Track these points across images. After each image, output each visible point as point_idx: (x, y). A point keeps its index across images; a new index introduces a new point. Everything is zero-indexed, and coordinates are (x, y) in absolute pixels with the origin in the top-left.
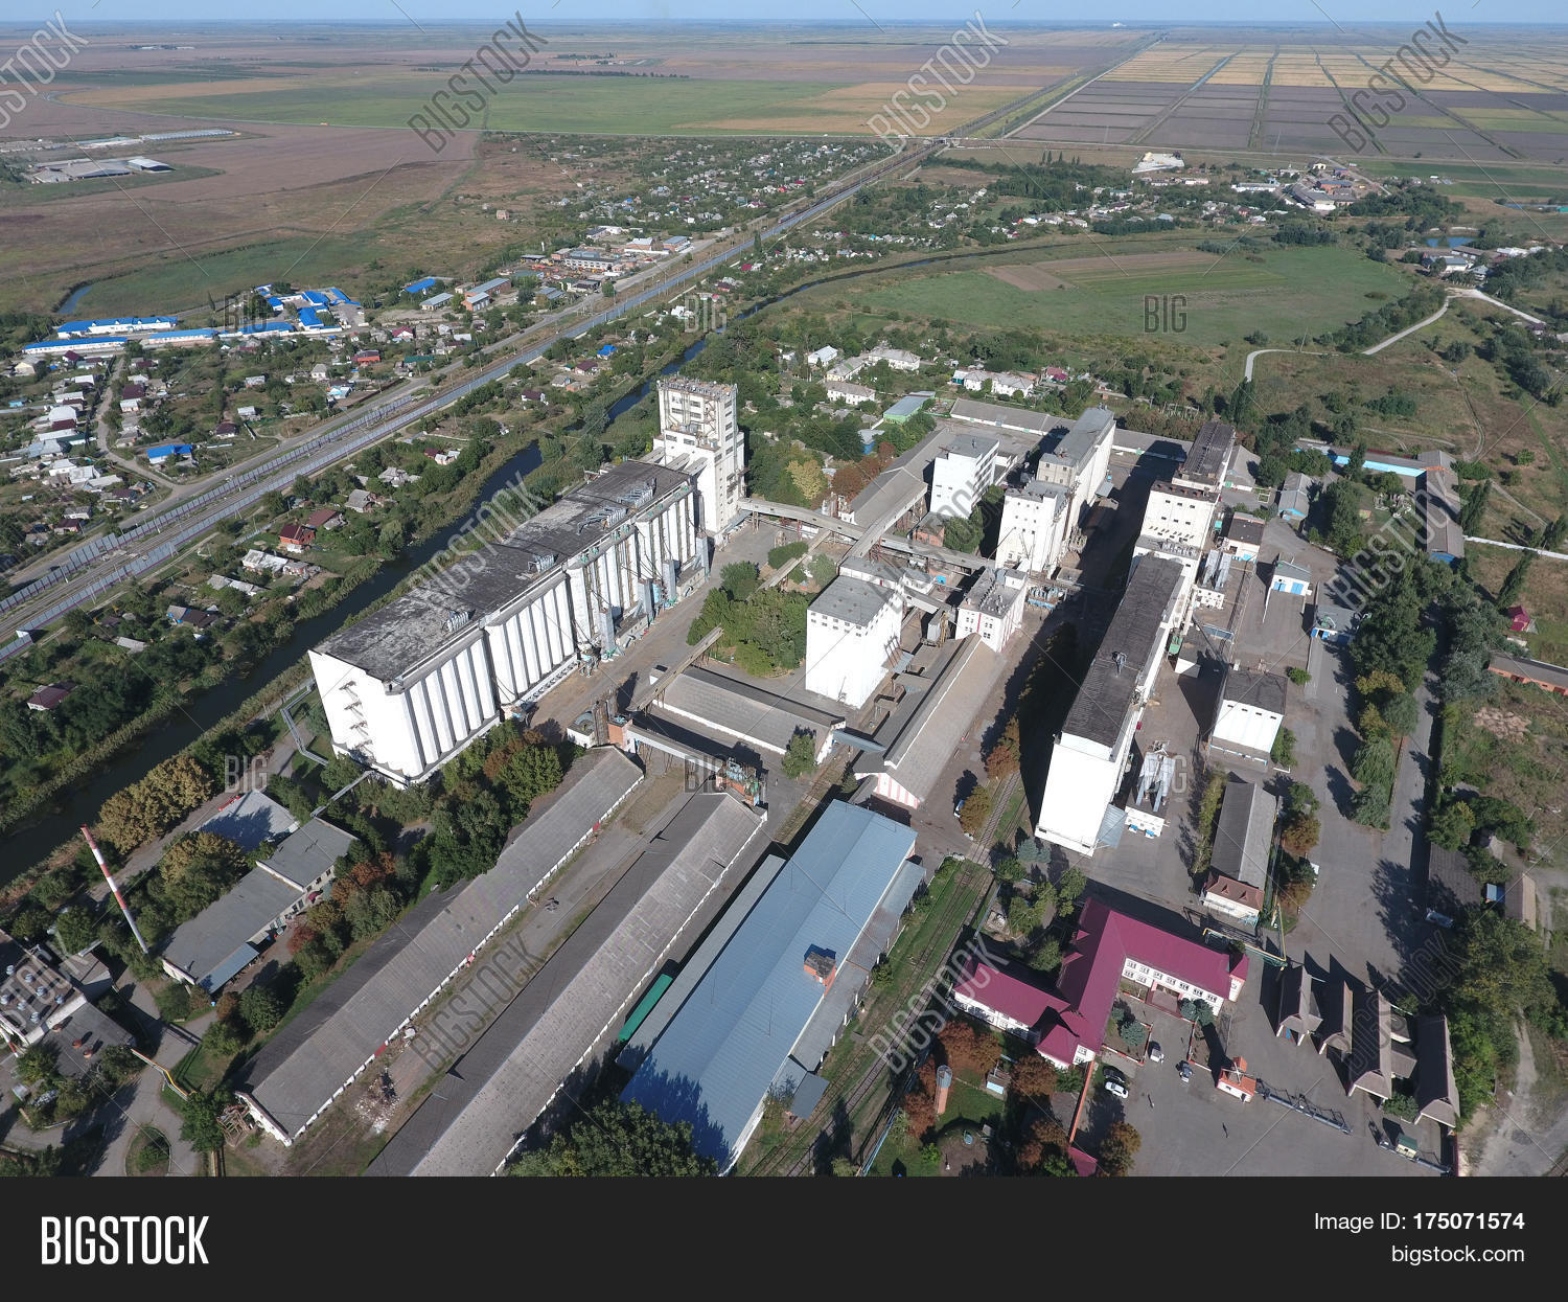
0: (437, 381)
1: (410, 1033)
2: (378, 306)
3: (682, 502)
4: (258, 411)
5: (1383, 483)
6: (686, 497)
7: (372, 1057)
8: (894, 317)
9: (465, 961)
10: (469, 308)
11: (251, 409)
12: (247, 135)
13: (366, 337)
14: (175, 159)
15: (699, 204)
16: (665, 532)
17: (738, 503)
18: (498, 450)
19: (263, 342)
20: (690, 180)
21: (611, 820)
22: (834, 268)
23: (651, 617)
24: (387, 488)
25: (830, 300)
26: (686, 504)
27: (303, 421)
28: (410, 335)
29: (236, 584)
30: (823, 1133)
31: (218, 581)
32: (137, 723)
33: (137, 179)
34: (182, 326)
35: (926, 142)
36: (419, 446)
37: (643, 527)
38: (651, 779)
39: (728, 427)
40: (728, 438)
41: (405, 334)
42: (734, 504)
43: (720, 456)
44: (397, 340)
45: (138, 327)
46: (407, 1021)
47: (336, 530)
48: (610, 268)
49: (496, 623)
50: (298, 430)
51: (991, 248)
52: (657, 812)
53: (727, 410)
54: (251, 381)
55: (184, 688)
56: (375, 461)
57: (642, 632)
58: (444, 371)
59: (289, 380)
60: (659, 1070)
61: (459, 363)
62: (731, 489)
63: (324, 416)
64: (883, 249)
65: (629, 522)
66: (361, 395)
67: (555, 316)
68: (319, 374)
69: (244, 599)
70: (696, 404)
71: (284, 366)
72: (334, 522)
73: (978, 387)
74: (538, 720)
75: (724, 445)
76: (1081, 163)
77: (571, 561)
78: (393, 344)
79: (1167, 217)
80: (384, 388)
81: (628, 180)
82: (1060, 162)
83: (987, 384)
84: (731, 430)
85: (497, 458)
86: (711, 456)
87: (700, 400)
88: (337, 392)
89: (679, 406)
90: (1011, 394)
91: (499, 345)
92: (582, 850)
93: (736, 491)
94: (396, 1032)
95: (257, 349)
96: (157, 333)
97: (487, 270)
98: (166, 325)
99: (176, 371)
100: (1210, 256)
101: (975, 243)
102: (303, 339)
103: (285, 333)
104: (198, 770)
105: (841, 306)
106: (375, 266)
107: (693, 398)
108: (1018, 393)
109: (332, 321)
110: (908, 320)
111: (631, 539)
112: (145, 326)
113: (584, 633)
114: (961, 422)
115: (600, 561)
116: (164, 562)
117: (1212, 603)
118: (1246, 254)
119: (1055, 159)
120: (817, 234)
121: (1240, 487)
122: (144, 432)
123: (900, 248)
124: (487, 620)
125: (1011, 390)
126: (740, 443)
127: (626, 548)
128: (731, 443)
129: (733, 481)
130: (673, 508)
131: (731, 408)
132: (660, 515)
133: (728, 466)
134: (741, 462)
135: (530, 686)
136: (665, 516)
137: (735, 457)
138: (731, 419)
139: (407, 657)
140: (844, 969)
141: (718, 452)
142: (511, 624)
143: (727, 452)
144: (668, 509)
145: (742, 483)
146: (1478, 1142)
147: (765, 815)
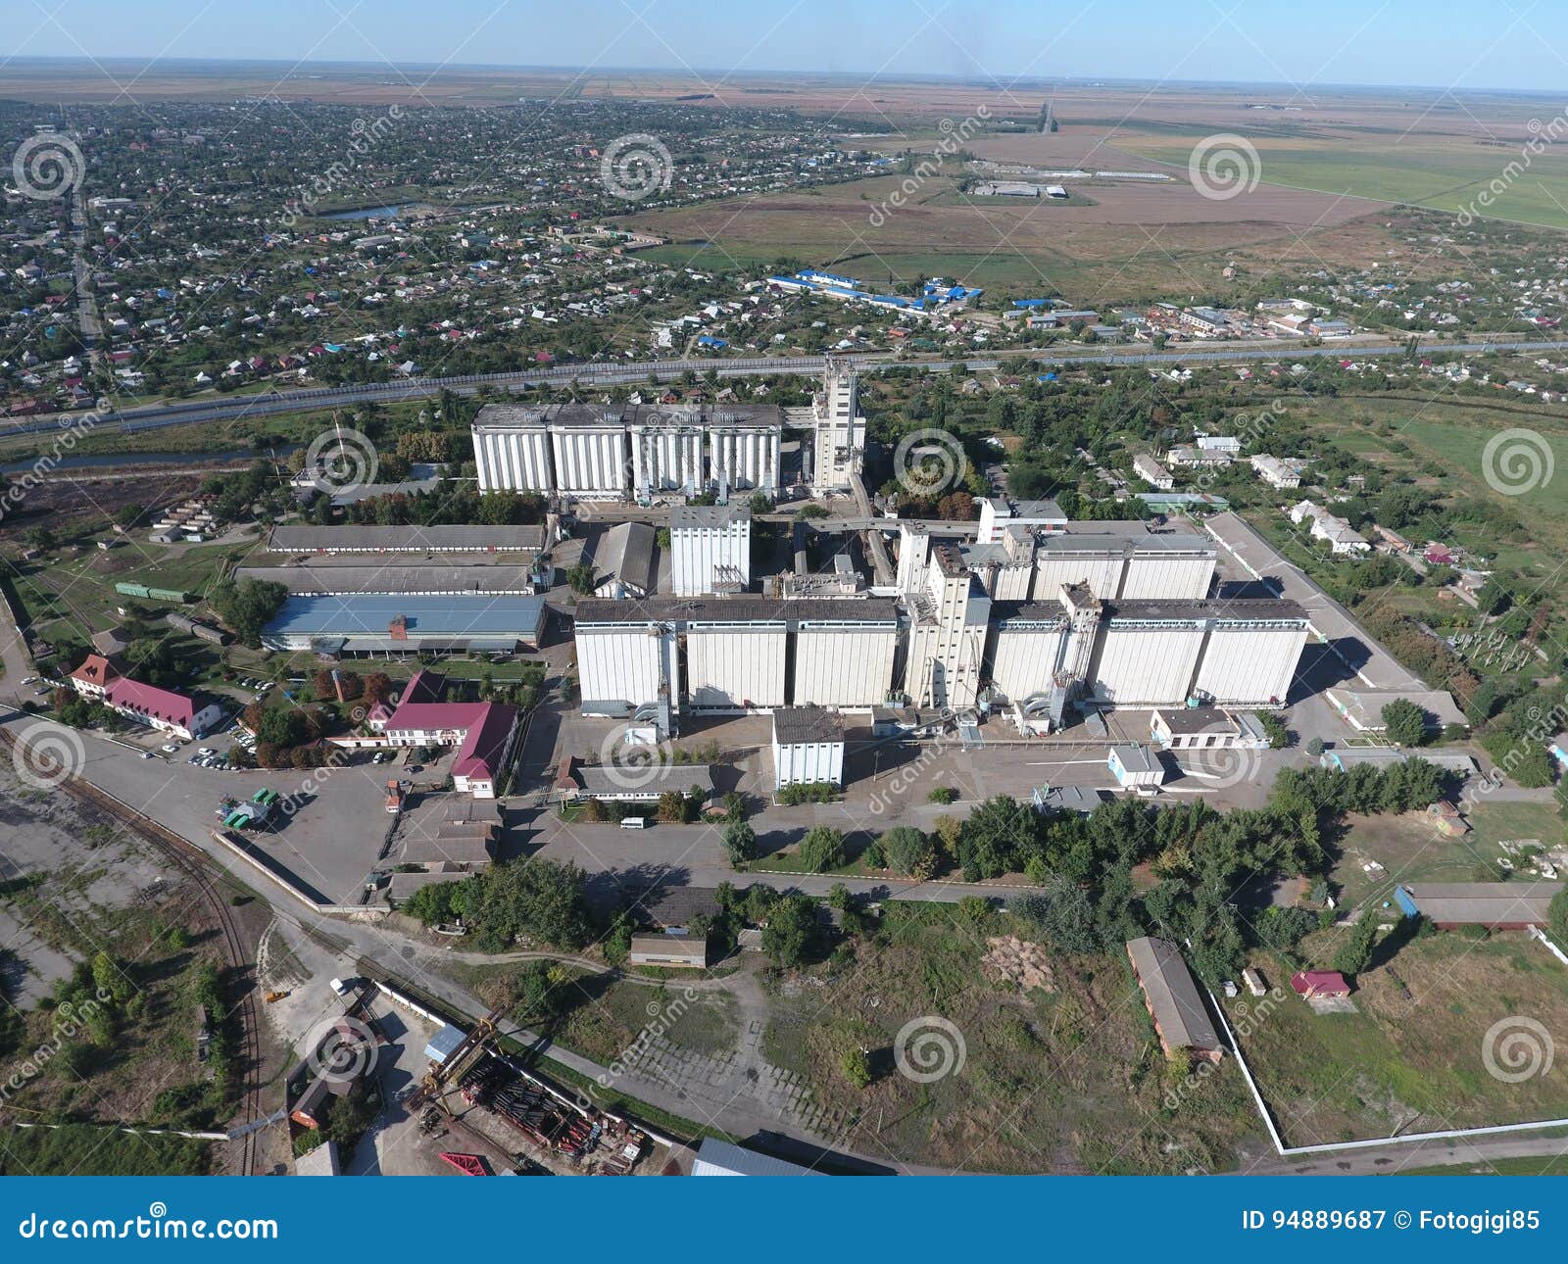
0: (903, 358)
1: (332, 553)
4: (787, 340)
6: (769, 437)
7: (315, 550)
8: (1399, 449)
9: (379, 549)
10: (1029, 324)
11: (785, 337)
13: (927, 322)
16: (739, 453)
17: (850, 476)
19: (869, 308)
21: (502, 552)
23: (691, 499)
25: (1369, 415)
27: (793, 352)
28: (954, 329)
34: (855, 288)
37: (714, 439)
39: (841, 405)
40: (839, 414)
41: (952, 327)
42: (844, 474)
43: (828, 425)
44: (940, 330)
45: (836, 283)
46: (338, 550)
48: (1210, 331)
49: (559, 434)
50: (781, 355)
53: (842, 391)
54: (816, 325)
56: (773, 381)
58: (921, 354)
59: (836, 330)
62: (840, 459)
65: (701, 428)
66: (852, 349)
67: (1079, 348)
68: (853, 333)
73: (1296, 520)
75: (834, 420)
77: (634, 428)
78: (933, 332)
80: (869, 352)
83: (1308, 521)
84: (847, 409)
86: (818, 421)
88: (842, 344)
90: (1319, 540)
91: (991, 352)
92: (472, 552)
93: (848, 466)
94: (331, 550)
95: (859, 310)
96: (838, 289)
97: (1108, 305)
98: (849, 286)
99: (802, 309)
102: (892, 313)
103: (895, 307)
105: (1367, 422)
109: (933, 308)
111: (698, 440)
112: (840, 284)
115: (660, 440)
117: (1019, 725)
121: (1350, 719)
124: (553, 428)
125: (1325, 536)
126: (860, 425)
127: (691, 444)
128: (845, 420)
129: (845, 453)
130: (750, 439)
131: (848, 391)
132: (733, 437)
133: (840, 438)
134: (859, 440)
135: (579, 489)
136: (738, 439)
137: (851, 435)
138: (846, 399)
139: (496, 421)
140: (414, 639)
141: (825, 421)
142: (569, 439)
143: (839, 425)
144: (745, 436)
145: (860, 461)
146: (395, 927)
147: (531, 590)
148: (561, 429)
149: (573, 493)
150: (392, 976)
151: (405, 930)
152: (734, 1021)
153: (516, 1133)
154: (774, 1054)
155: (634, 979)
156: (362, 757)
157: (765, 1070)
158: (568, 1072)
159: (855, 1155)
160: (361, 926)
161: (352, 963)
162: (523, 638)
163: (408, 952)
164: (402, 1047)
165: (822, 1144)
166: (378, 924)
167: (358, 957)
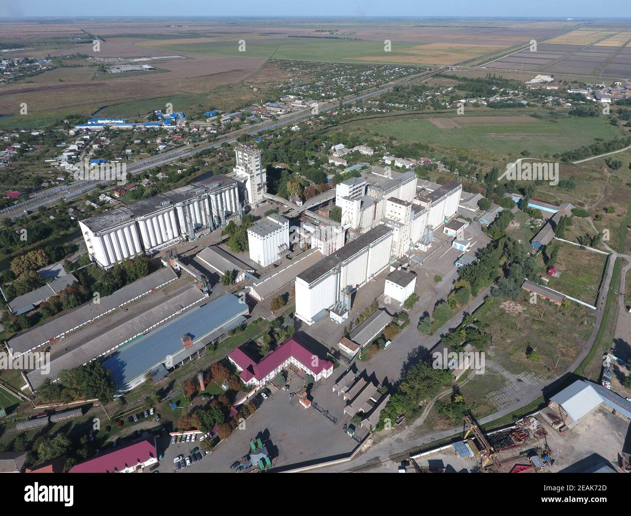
0: (195, 146)
1: (63, 337)
2: (192, 119)
3: (232, 190)
4: (133, 151)
5: (533, 213)
6: (234, 189)
7: (49, 341)
8: (377, 135)
9: (90, 321)
10: (222, 122)
11: (131, 150)
12: (187, 58)
13: (181, 130)
14: (158, 66)
15: (331, 89)
16: (224, 200)
17: (263, 194)
18: (200, 171)
19: (148, 129)
20: (334, 80)
21: (160, 289)
22: (367, 115)
23: (212, 229)
24: (157, 179)
25: (356, 127)
26: (234, 191)
27: (144, 156)
28: (197, 130)
29: (93, 204)
30: (163, 388)
31: (88, 203)
32: (42, 241)
33: (143, 72)
34: (127, 122)
35: (441, 68)
36: (176, 167)
37: (213, 197)
38: (181, 279)
39: (257, 166)
40: (257, 170)
41: (195, 129)
42: (261, 195)
43: (253, 176)
44: (191, 131)
45: (113, 122)
46: (64, 334)
47: (133, 191)
48: (281, 111)
49: (142, 220)
50: (141, 159)
51: (438, 110)
52: (175, 289)
53: (256, 160)
54: (136, 142)
55: (62, 233)
56: (159, 170)
57: (208, 234)
58: (200, 143)
59: (148, 142)
60: (118, 358)
61: (207, 141)
62: (259, 189)
63: (152, 155)
64: (391, 109)
65: (206, 194)
66: (169, 148)
67: (251, 126)
68: (158, 141)
69: (93, 208)
70: (246, 156)
71: (149, 138)
72: (133, 188)
73: (390, 163)
74: (157, 256)
75: (255, 173)
76: (503, 78)
77: (178, 204)
78: (190, 133)
79: (525, 102)
80: (177, 147)
81: (311, 79)
82: (494, 78)
83: (393, 162)
84: (259, 167)
85: (199, 173)
86: (249, 175)
87: (247, 155)
88: (161, 147)
89: (241, 157)
90: (401, 167)
91: (224, 136)
92: (145, 296)
93: (262, 190)
94: (59, 336)
95: (144, 131)
96: (118, 124)
97: (237, 109)
98: (122, 122)
99: (116, 136)
100: (534, 119)
101: (432, 108)
102: (161, 129)
103: (157, 126)
104: (44, 254)
105: (359, 129)
106: (200, 106)
107: (245, 154)
108: (404, 166)
109: (175, 123)
110: (382, 136)
111: (206, 200)
112: (115, 122)
113: (183, 230)
114: (374, 175)
115: (191, 206)
116: (77, 195)
117: (423, 249)
118: (550, 119)
119: (492, 76)
120: (369, 102)
121: (470, 209)
122: (94, 155)
123: (398, 109)
124: (138, 219)
125: (402, 165)
126: (264, 172)
127: (204, 203)
128: (259, 172)
129: (260, 186)
130: (227, 192)
131: (258, 159)
132: (221, 194)
133: (258, 180)
134: (265, 180)
135: (157, 245)
136: (223, 194)
137: (261, 177)
138: (258, 163)
139: (105, 226)
140: (198, 343)
141: (252, 175)
142: (148, 222)
143: (257, 175)
144: (225, 192)
145: (266, 187)
146: (381, 439)
147: (207, 295)
148: (143, 217)
149: (154, 248)
150: (408, 452)
151: (385, 436)
152: (495, 372)
153: (511, 450)
154: (515, 372)
155: (461, 385)
156: (257, 401)
157: (520, 376)
158: (493, 423)
159: (561, 376)
160: (371, 449)
161: (391, 462)
162: (244, 313)
163: (399, 441)
164: (449, 466)
165: (553, 381)
166: (374, 443)
167: (389, 459)
